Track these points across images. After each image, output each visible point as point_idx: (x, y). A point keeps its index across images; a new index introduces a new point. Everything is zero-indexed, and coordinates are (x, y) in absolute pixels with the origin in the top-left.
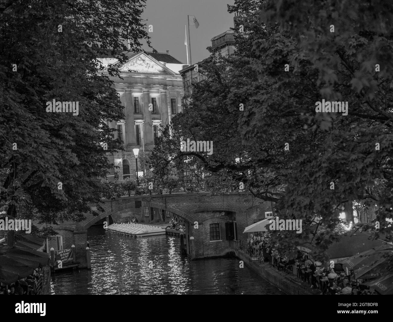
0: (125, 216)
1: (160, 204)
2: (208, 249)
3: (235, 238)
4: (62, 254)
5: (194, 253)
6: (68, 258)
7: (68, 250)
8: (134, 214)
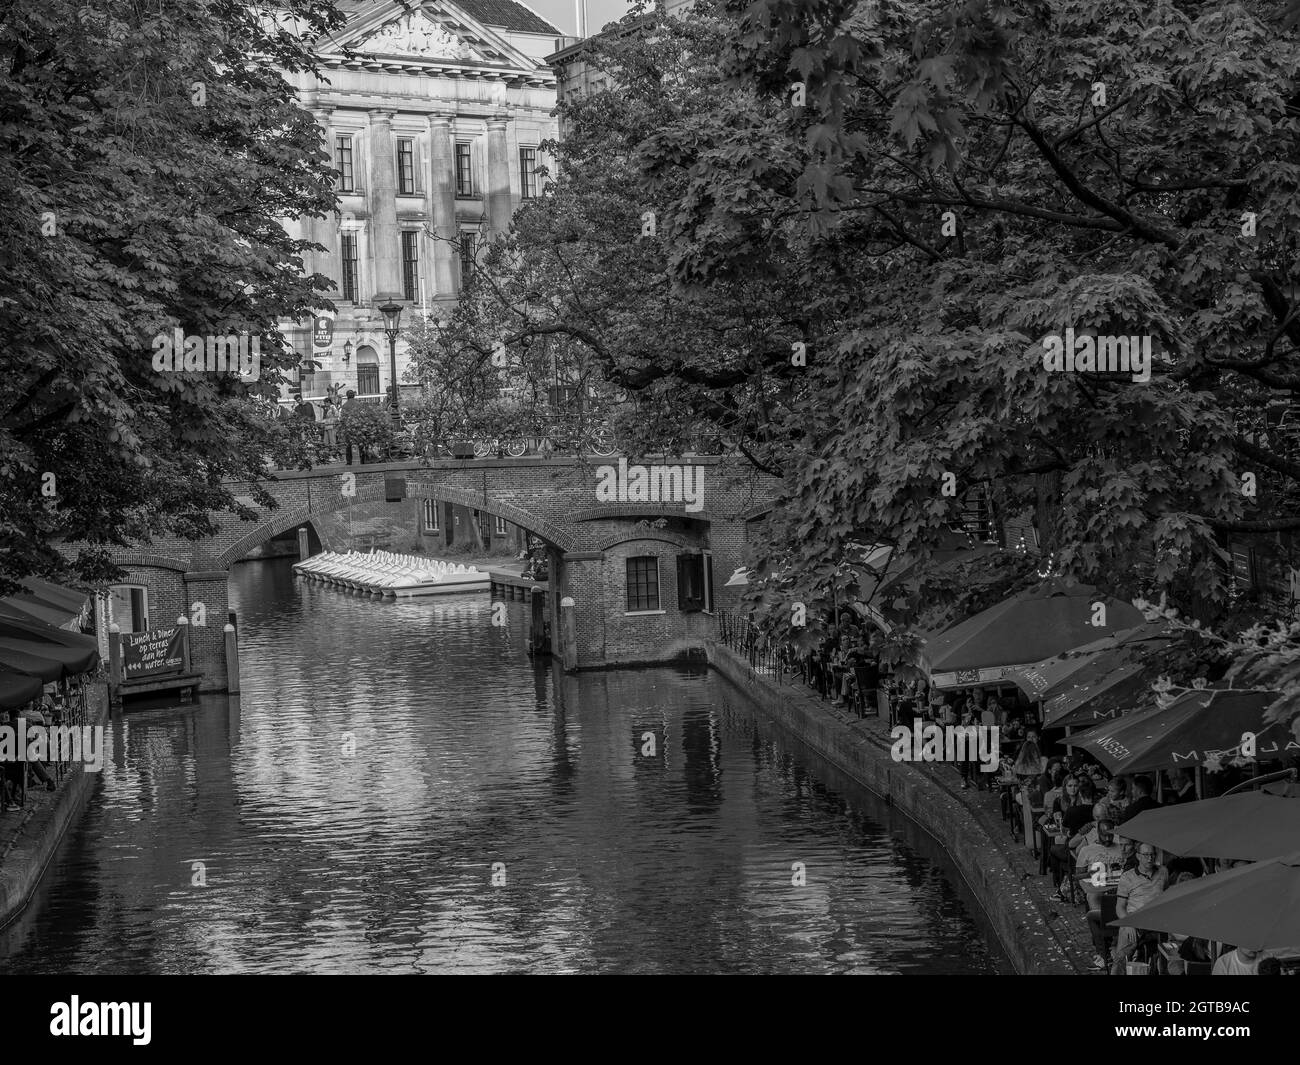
0: (362, 531)
1: (468, 490)
2: (619, 639)
3: (707, 607)
4: (147, 643)
5: (573, 649)
6: (167, 657)
7: (166, 634)
8: (389, 525)
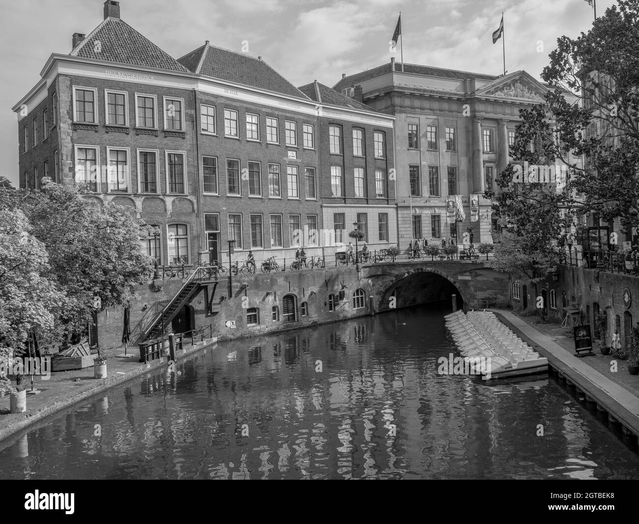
8: (496, 294)
